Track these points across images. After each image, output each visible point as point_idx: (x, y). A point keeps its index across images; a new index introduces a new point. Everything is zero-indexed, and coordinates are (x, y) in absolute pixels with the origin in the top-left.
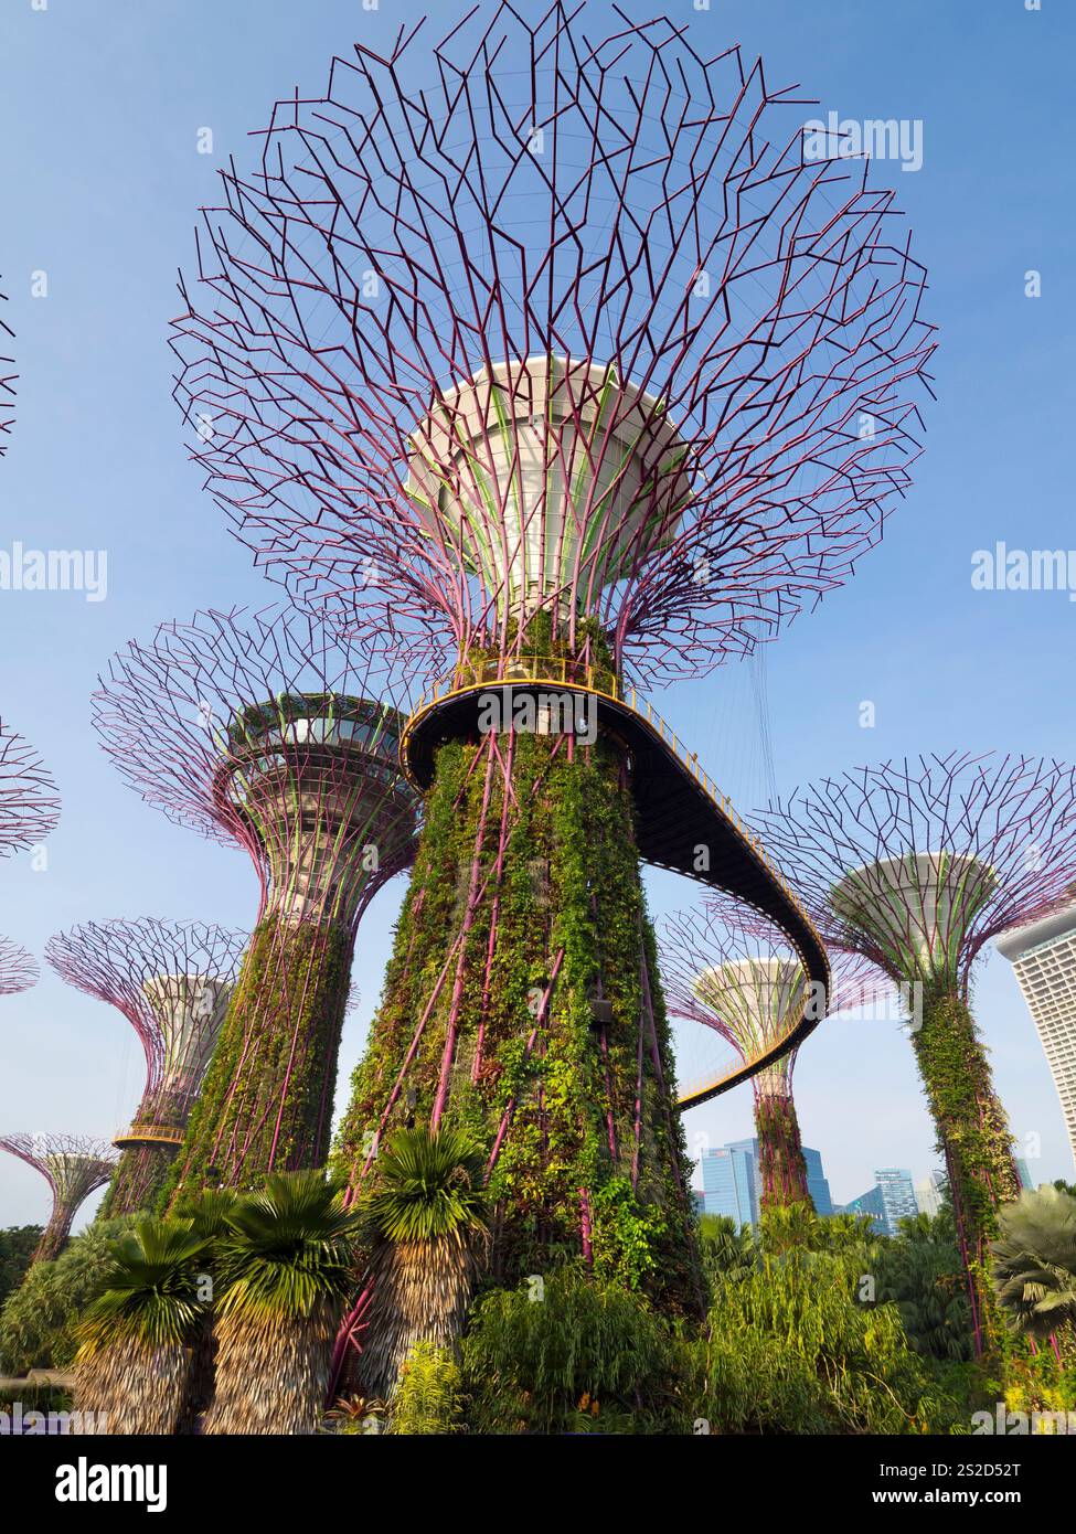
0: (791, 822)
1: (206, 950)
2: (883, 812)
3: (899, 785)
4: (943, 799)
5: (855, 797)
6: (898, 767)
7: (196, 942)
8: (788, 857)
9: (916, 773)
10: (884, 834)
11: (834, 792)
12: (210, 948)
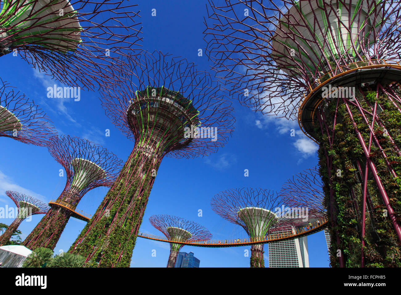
0: (240, 194)
1: (99, 155)
2: (260, 199)
3: (266, 195)
4: (274, 200)
5: (256, 194)
6: (268, 191)
7: (98, 152)
8: (235, 201)
9: (271, 194)
10: (259, 203)
11: (252, 191)
12: (100, 155)
